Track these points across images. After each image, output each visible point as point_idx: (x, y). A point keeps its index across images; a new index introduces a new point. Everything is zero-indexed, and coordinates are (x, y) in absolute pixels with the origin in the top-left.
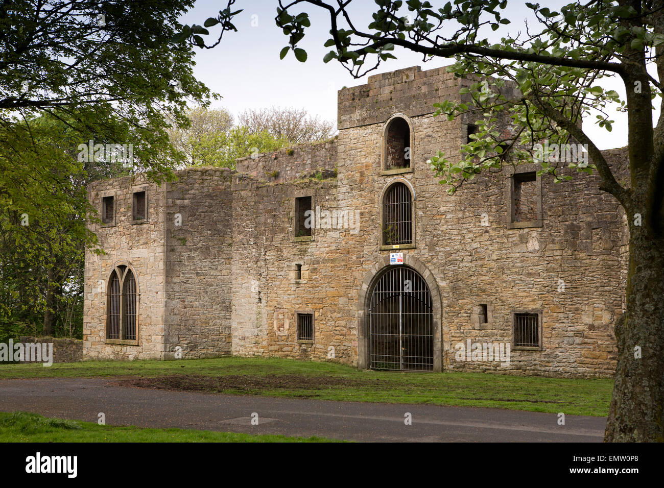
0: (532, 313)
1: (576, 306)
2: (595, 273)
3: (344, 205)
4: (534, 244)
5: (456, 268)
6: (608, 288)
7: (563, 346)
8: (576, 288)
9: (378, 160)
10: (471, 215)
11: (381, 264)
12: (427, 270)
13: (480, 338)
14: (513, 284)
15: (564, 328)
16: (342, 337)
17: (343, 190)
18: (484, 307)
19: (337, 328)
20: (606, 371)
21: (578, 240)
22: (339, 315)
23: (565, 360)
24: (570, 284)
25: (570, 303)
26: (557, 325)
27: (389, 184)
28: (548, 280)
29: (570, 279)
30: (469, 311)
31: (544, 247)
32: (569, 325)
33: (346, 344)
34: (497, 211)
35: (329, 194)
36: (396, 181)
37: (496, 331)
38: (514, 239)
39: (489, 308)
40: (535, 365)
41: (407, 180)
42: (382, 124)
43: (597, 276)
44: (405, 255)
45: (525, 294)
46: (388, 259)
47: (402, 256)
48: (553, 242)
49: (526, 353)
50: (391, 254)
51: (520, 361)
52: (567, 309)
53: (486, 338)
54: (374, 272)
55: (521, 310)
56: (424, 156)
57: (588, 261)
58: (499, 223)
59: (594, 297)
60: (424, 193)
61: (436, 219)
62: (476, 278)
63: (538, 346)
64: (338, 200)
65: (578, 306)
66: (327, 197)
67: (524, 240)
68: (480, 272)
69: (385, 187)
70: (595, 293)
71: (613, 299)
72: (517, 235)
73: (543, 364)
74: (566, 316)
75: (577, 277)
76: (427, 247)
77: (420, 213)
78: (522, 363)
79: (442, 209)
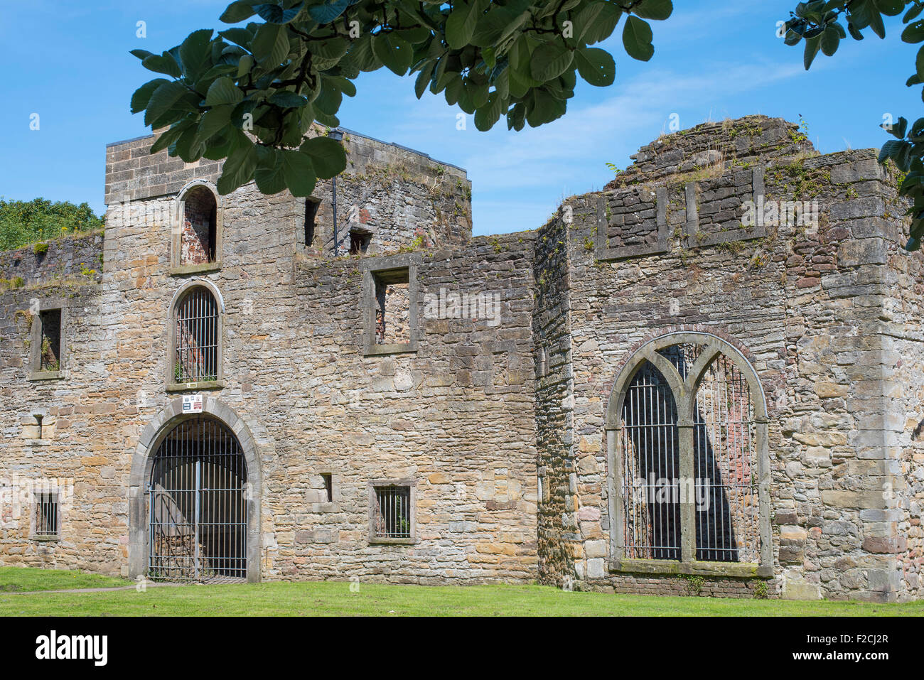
0: (402, 485)
1: (468, 473)
2: (496, 422)
3: (112, 322)
4: (404, 379)
5: (285, 417)
6: (517, 443)
7: (447, 536)
8: (468, 445)
9: (166, 251)
10: (309, 335)
11: (168, 413)
12: (239, 420)
13: (320, 526)
14: (371, 441)
15: (449, 509)
16: (103, 528)
17: (113, 297)
18: (328, 478)
19: (96, 516)
20: (512, 573)
21: (471, 370)
22: (101, 495)
23: (448, 558)
24: (459, 440)
25: (459, 469)
26: (439, 502)
27: (183, 289)
28: (426, 433)
29: (459, 431)
30: (303, 485)
31: (419, 383)
32: (456, 502)
33: (110, 539)
34: (350, 328)
35: (90, 305)
36: (194, 283)
37: (344, 515)
38: (374, 371)
39: (334, 479)
40: (404, 566)
41: (211, 282)
42: (174, 197)
43: (500, 426)
44: (205, 399)
45: (388, 456)
46: (178, 405)
47: (201, 400)
48: (433, 374)
49: (390, 548)
50: (184, 397)
51: (381, 562)
52: (454, 478)
53: (328, 526)
54: (156, 425)
55: (384, 481)
56: (239, 243)
57: (486, 403)
58: (351, 346)
59: (495, 458)
60: (236, 302)
61: (256, 342)
62: (315, 432)
63: (409, 536)
64: (104, 314)
65: (470, 472)
66: (86, 310)
67: (388, 373)
68: (322, 423)
69: (177, 292)
70: (497, 453)
71: (525, 460)
72: (379, 364)
73: (417, 564)
74: (452, 488)
75: (469, 428)
76: (240, 386)
77: (231, 332)
78: (384, 564)
79: (265, 326)
